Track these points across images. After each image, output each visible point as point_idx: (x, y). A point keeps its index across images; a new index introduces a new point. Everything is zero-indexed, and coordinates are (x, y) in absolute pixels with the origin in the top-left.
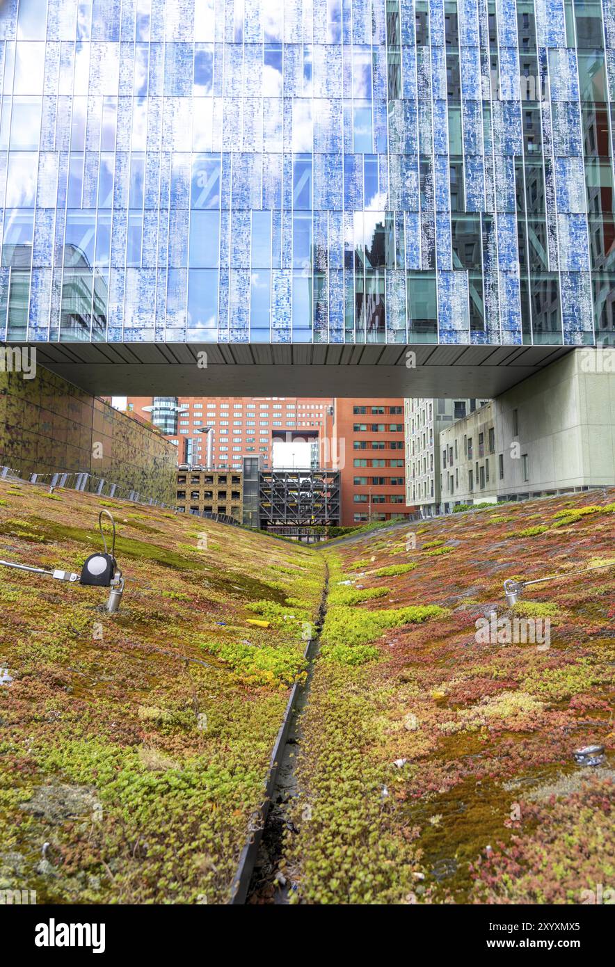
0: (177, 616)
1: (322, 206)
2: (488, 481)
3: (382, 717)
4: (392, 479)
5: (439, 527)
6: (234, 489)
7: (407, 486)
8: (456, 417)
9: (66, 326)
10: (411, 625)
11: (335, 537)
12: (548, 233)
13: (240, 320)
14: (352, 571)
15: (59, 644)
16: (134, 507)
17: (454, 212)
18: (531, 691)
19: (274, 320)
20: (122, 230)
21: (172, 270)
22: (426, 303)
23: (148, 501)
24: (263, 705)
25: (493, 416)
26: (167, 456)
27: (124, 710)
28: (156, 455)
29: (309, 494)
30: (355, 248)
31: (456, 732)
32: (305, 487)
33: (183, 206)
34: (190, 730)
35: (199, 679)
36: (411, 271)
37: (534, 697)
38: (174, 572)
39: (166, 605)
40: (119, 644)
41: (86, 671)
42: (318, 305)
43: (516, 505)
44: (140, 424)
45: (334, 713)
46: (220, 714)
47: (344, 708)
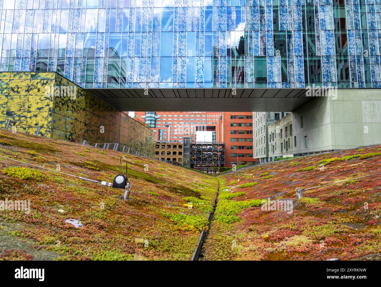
0: (153, 202)
1: (217, 29)
2: (289, 147)
3: (240, 245)
4: (247, 147)
5: (268, 167)
6: (179, 151)
7: (254, 150)
8: (275, 120)
9: (110, 82)
10: (254, 207)
11: (222, 171)
12: (316, 39)
13: (182, 79)
14: (229, 185)
15: (103, 212)
16: (137, 158)
17: (275, 31)
18: (307, 235)
19: (197, 78)
20: (133, 41)
21: (153, 58)
22: (262, 71)
23: (143, 155)
24: (189, 239)
25: (292, 119)
26: (151, 137)
27: (129, 239)
28: (147, 136)
29: (211, 153)
30: (231, 47)
31: (273, 252)
32: (210, 150)
33: (158, 30)
34: (157, 249)
35: (162, 228)
36: (256, 57)
37: (308, 237)
38: (153, 184)
39: (149, 197)
40: (128, 213)
41: (114, 223)
42: (215, 72)
43: (302, 158)
44: (140, 123)
45: (219, 243)
46: (170, 242)
47: (224, 241)
